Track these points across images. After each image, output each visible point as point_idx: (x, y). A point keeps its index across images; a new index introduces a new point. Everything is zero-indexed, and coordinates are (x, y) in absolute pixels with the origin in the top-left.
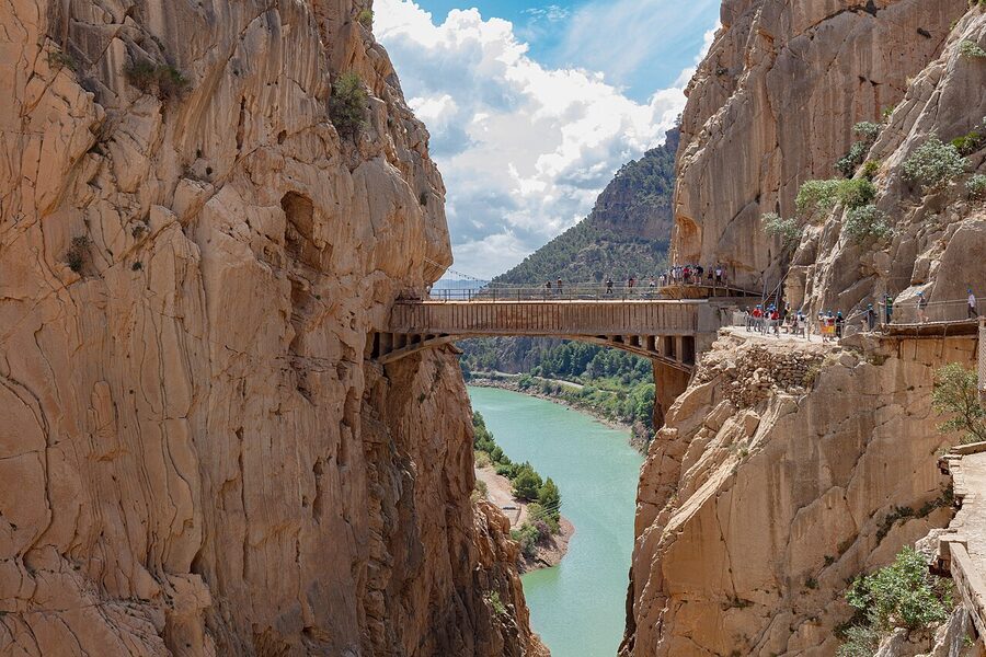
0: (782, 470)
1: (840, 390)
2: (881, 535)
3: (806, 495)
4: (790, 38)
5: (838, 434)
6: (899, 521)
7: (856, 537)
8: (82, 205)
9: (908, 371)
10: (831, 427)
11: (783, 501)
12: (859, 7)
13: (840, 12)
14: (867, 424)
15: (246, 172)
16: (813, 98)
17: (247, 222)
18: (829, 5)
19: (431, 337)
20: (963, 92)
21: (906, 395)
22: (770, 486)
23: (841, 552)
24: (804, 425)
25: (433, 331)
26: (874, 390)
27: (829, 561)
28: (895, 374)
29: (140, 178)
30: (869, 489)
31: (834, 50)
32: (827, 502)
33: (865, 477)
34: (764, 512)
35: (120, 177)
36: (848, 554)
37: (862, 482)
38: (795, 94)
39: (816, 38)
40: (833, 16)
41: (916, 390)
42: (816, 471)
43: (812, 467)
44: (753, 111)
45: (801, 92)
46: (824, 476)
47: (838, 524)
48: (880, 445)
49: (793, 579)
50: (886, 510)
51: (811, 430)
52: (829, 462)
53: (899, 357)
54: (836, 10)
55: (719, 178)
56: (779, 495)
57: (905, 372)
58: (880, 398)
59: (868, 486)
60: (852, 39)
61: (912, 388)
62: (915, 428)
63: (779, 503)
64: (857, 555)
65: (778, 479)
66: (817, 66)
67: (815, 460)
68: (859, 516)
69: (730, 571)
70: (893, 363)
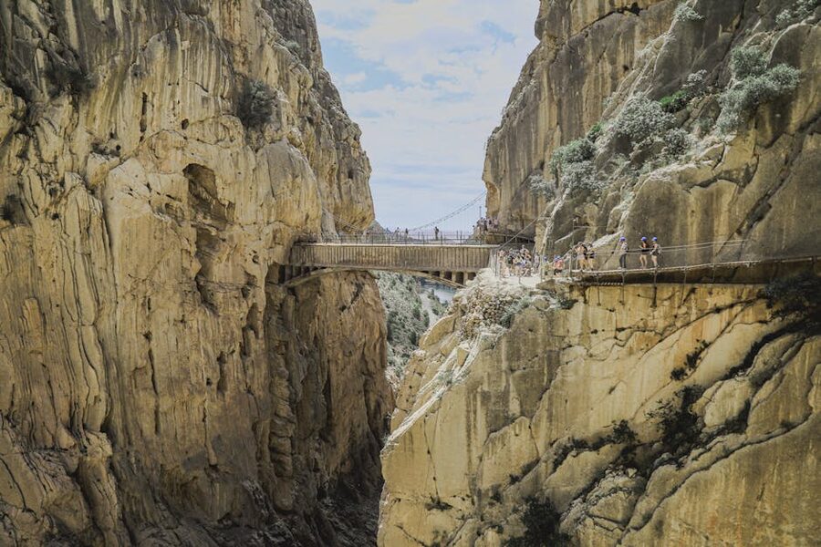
0: (479, 399)
1: (531, 330)
2: (557, 464)
3: (499, 422)
4: (570, 36)
5: (527, 370)
6: (574, 453)
7: (538, 461)
8: (15, 172)
9: (593, 316)
10: (522, 363)
11: (478, 425)
12: (626, 9)
13: (610, 13)
14: (554, 362)
15: (150, 148)
16: (586, 84)
17: (148, 186)
18: (601, 8)
19: (315, 269)
20: (676, 55)
21: (589, 337)
22: (468, 412)
23: (525, 473)
24: (499, 361)
25: (316, 265)
26: (561, 332)
27: (514, 480)
28: (581, 319)
29: (56, 152)
30: (551, 421)
31: (604, 45)
32: (515, 430)
33: (548, 410)
34: (463, 434)
35: (43, 152)
36: (530, 475)
37: (545, 414)
38: (571, 82)
39: (590, 36)
40: (604, 17)
41: (599, 333)
42: (508, 402)
43: (504, 397)
44: (540, 96)
45: (578, 79)
46: (514, 407)
47: (524, 448)
48: (563, 382)
49: (483, 492)
50: (564, 440)
51: (504, 365)
52: (519, 395)
53: (585, 302)
54: (607, 12)
55: (513, 150)
56: (475, 419)
57: (590, 316)
58: (566, 340)
59: (550, 418)
60: (618, 35)
61: (595, 332)
62: (595, 367)
63: (475, 427)
64: (536, 480)
65: (475, 406)
66: (590, 58)
67: (506, 392)
68: (541, 444)
69: (434, 479)
70: (579, 307)
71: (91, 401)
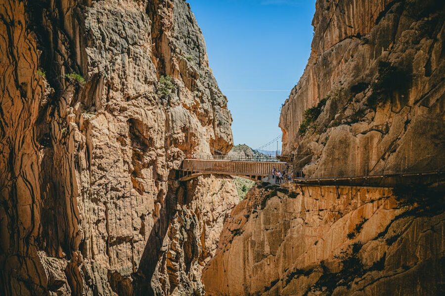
0: (249, 244)
1: (276, 209)
2: (288, 282)
3: (260, 256)
4: (324, 51)
5: (273, 230)
6: (296, 276)
7: (278, 280)
8: (48, 122)
9: (307, 202)
10: (271, 226)
11: (250, 258)
12: (354, 36)
13: (345, 39)
14: (287, 226)
15: (111, 111)
16: (333, 76)
17: (108, 129)
18: (340, 36)
21: (305, 214)
22: (244, 251)
23: (272, 286)
24: (260, 224)
25: (194, 171)
26: (292, 210)
27: (267, 289)
28: (301, 204)
30: (285, 258)
31: (342, 55)
32: (267, 262)
33: (283, 252)
34: (241, 261)
36: (274, 287)
37: (282, 254)
38: (325, 75)
39: (334, 51)
40: (342, 41)
41: (310, 212)
42: (264, 246)
43: (262, 244)
44: (309, 83)
45: (328, 74)
46: (267, 249)
47: (272, 273)
48: (291, 237)
49: (251, 294)
50: (292, 269)
51: (263, 226)
52: (269, 243)
53: (303, 194)
54: (343, 37)
55: (295, 111)
56: (248, 255)
57: (305, 202)
58: (293, 215)
59: (285, 256)
60: (350, 50)
61: (308, 211)
62: (308, 231)
63: (248, 259)
64: (278, 289)
65: (248, 247)
66: (335, 62)
67: (264, 241)
68: (280, 270)
69: (228, 286)
70: (300, 197)
71: (75, 235)
